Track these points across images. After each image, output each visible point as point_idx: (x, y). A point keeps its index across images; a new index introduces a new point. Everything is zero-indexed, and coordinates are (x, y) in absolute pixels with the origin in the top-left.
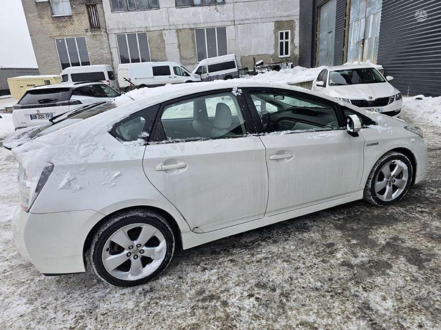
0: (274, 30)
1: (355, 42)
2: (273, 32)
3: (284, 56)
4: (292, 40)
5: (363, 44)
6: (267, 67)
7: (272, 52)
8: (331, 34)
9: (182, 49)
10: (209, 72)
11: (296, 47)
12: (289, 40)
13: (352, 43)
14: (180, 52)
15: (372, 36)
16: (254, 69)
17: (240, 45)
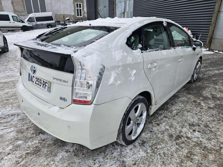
0: (73, 2)
1: (120, 13)
2: (72, 3)
3: (79, 17)
4: (83, 9)
5: (124, 14)
6: (72, 22)
7: (73, 14)
8: (106, 8)
9: (14, 5)
10: (37, 21)
11: (85, 13)
12: (81, 8)
13: (118, 13)
14: (13, 6)
15: (128, 11)
16: (65, 22)
17: (54, 7)
